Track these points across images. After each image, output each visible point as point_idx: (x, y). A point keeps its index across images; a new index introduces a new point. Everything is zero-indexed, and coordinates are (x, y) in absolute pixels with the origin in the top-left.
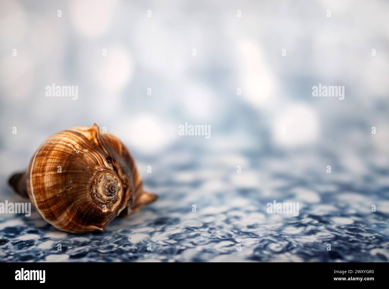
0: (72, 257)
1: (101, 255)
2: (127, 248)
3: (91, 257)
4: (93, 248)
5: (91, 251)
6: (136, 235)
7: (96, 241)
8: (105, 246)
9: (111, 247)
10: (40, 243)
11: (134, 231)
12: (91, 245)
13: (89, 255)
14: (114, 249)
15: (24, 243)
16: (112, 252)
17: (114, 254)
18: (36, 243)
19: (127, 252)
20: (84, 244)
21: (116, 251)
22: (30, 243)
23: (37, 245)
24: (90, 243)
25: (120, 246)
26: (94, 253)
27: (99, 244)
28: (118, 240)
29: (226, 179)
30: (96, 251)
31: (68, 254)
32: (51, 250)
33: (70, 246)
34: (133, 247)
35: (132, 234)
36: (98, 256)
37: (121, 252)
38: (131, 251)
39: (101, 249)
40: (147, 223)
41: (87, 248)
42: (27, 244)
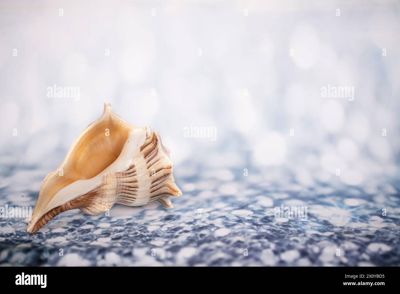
0: (113, 239)
1: (130, 238)
2: (146, 234)
3: (124, 239)
4: (126, 234)
5: (124, 235)
6: (152, 226)
7: (128, 229)
8: (133, 232)
9: (136, 233)
10: (94, 231)
11: (151, 224)
12: (125, 232)
13: (123, 238)
14: (138, 235)
15: (85, 230)
16: (137, 237)
17: (138, 238)
18: (92, 230)
19: (145, 236)
20: (120, 231)
21: (139, 236)
22: (89, 230)
23: (92, 232)
24: (124, 230)
25: (141, 232)
26: (126, 237)
27: (129, 231)
28: (141, 229)
29: (215, 190)
30: (127, 236)
31: (111, 237)
32: (101, 235)
33: (112, 232)
34: (150, 234)
35: (150, 226)
36: (128, 239)
37: (142, 236)
38: (148, 236)
39: (130, 235)
40: (160, 219)
41: (122, 234)
42: (87, 231)
